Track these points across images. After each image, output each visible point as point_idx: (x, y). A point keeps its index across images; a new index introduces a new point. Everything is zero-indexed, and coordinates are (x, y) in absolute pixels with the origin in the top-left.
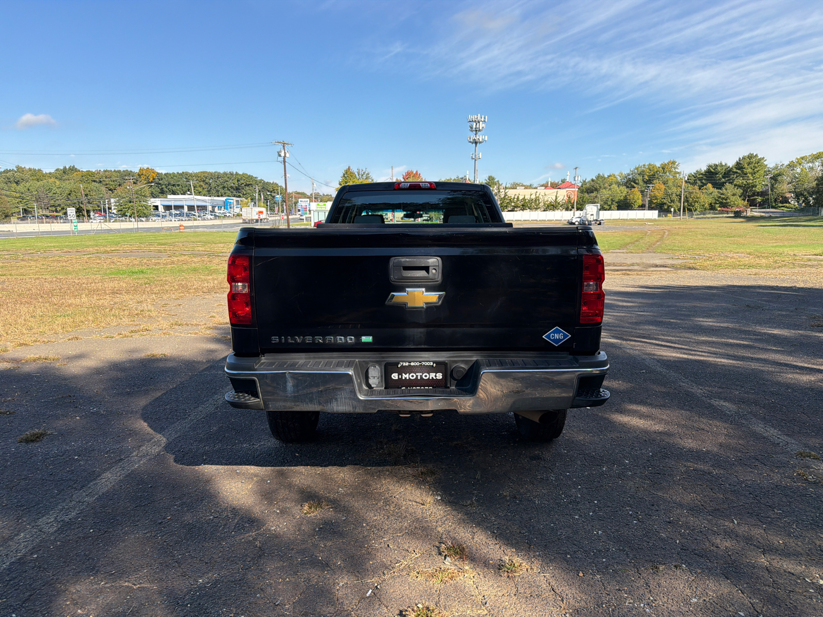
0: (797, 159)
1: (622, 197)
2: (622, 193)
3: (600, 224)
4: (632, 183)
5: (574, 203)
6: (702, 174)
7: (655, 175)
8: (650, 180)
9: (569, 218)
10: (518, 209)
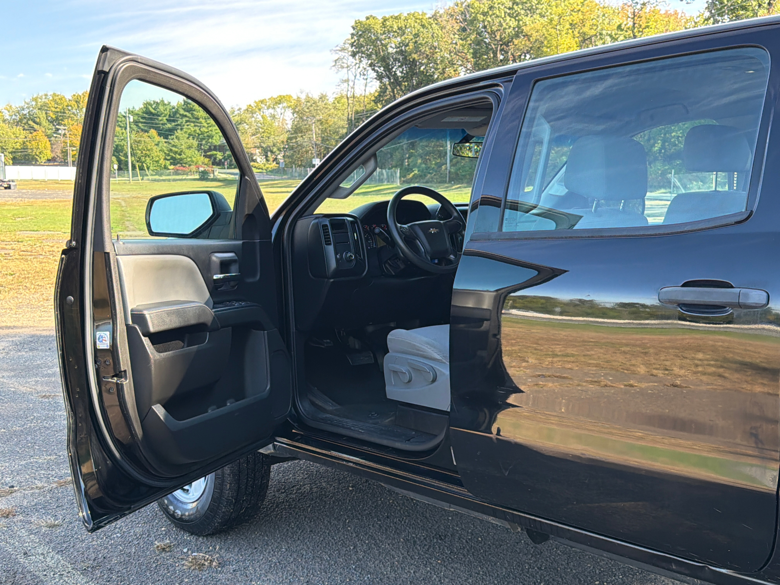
0: (255, 102)
1: (18, 144)
2: (17, 137)
3: (9, 188)
6: (137, 114)
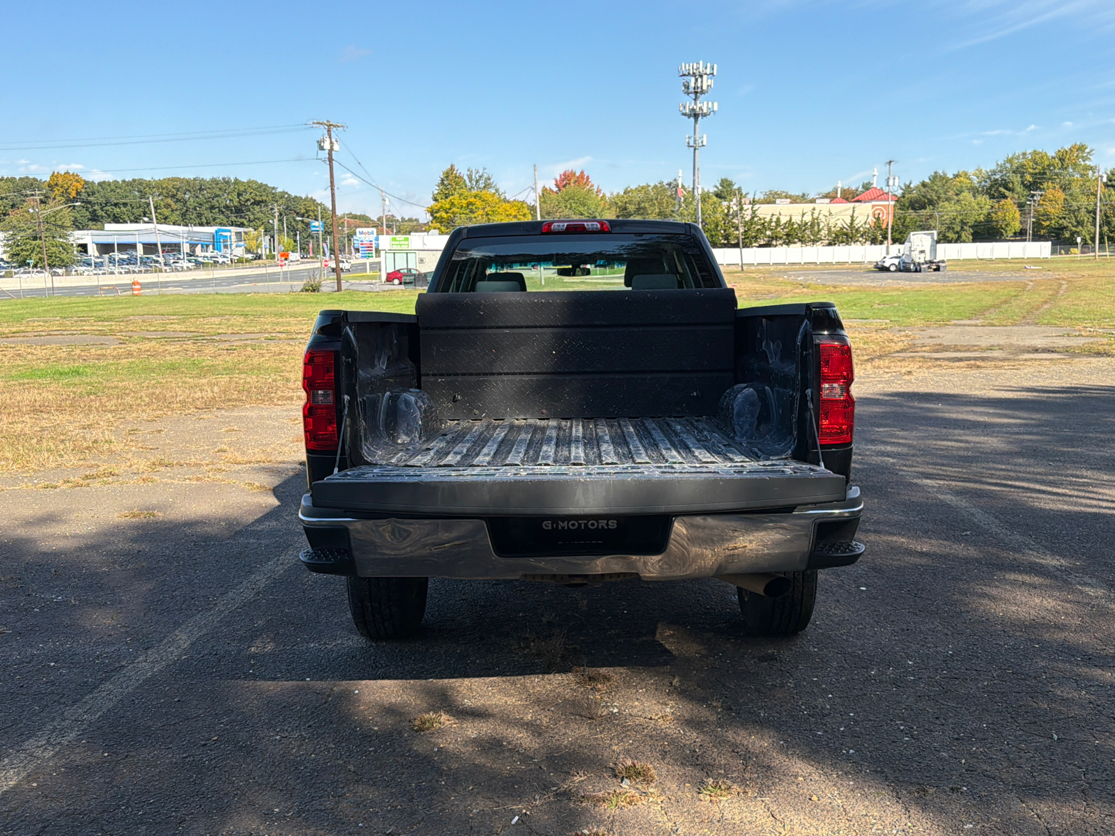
1: (982, 216)
2: (981, 208)
3: (937, 269)
4: (1002, 189)
5: (887, 229)
7: (1045, 173)
8: (1034, 182)
9: (878, 259)
10: (778, 243)
